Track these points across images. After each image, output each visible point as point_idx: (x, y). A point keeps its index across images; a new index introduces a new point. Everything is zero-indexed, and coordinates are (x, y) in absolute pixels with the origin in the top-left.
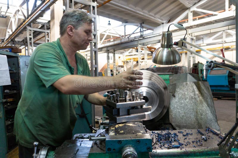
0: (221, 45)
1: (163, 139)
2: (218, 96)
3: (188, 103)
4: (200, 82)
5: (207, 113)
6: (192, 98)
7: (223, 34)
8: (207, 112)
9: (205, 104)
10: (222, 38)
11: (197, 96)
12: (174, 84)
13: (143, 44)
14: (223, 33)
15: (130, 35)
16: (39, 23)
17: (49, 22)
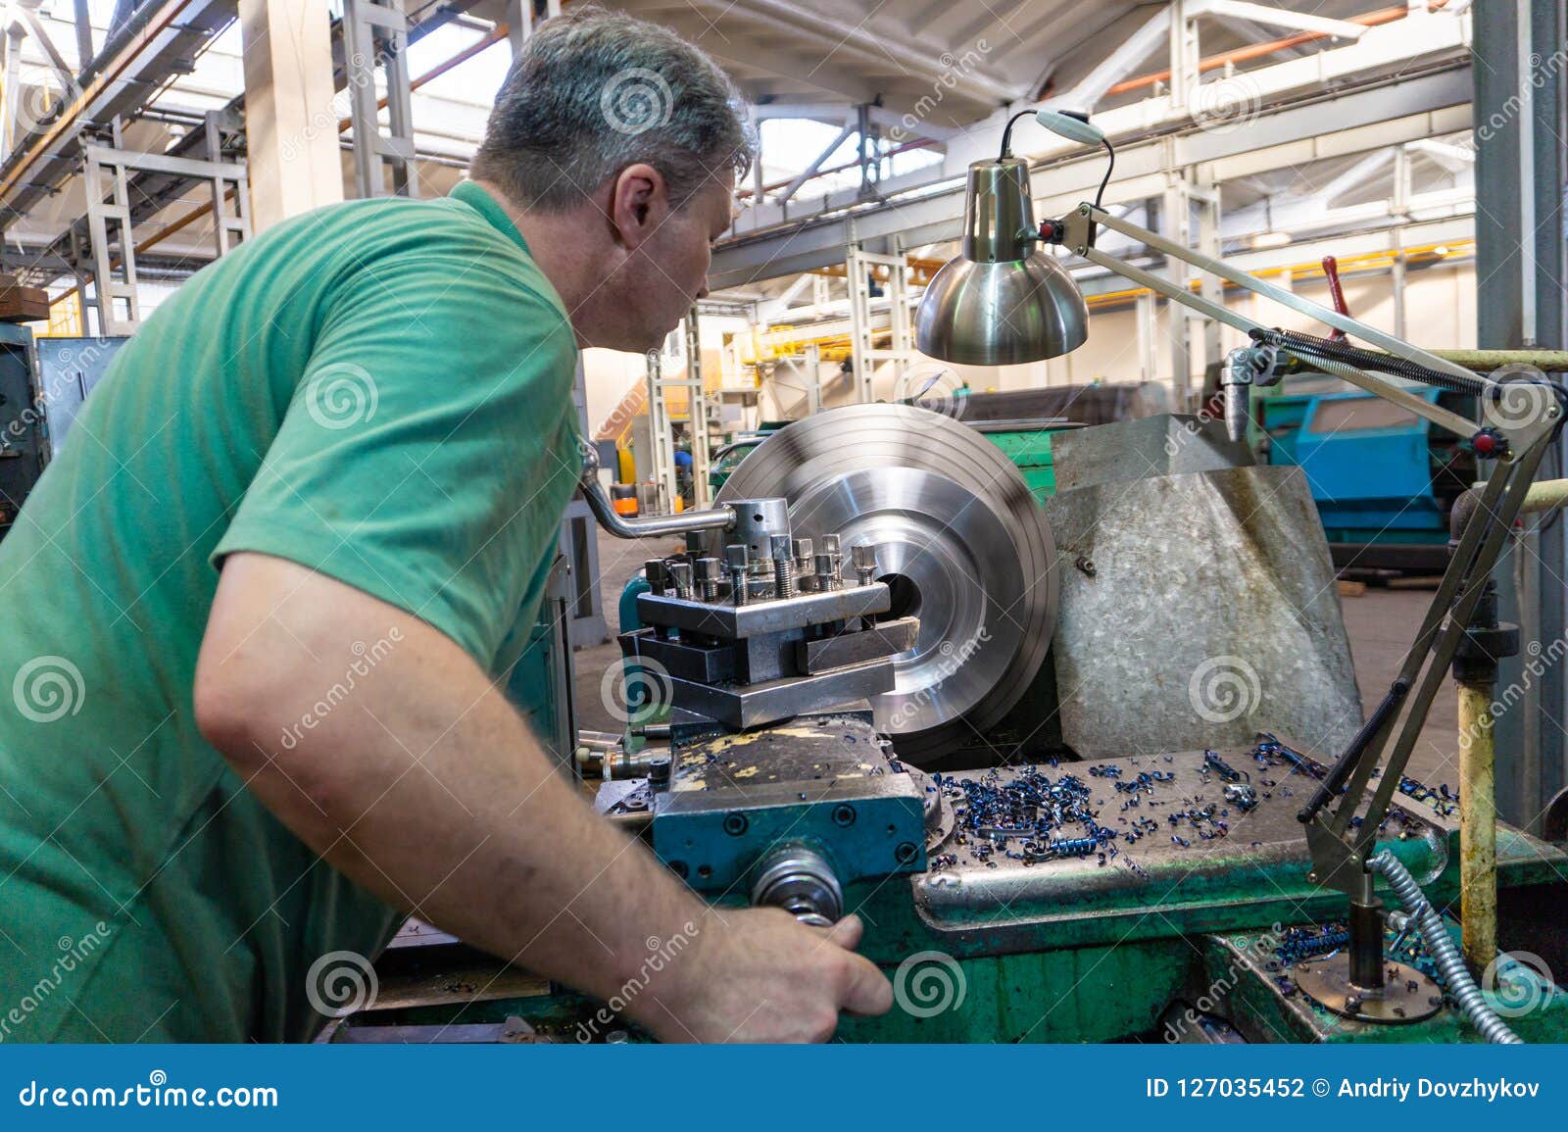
0: (1381, 241)
1: (1000, 810)
2: (1369, 571)
3: (1174, 610)
4: (1251, 473)
5: (1297, 671)
6: (1202, 578)
7: (1392, 171)
8: (1300, 664)
9: (1285, 616)
10: (1386, 192)
11: (1230, 566)
12: (1084, 491)
13: (884, 247)
14: (1393, 160)
15: (792, 185)
16: (167, 116)
17: (238, 105)
